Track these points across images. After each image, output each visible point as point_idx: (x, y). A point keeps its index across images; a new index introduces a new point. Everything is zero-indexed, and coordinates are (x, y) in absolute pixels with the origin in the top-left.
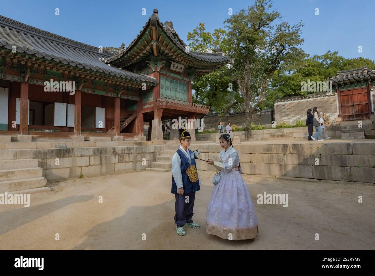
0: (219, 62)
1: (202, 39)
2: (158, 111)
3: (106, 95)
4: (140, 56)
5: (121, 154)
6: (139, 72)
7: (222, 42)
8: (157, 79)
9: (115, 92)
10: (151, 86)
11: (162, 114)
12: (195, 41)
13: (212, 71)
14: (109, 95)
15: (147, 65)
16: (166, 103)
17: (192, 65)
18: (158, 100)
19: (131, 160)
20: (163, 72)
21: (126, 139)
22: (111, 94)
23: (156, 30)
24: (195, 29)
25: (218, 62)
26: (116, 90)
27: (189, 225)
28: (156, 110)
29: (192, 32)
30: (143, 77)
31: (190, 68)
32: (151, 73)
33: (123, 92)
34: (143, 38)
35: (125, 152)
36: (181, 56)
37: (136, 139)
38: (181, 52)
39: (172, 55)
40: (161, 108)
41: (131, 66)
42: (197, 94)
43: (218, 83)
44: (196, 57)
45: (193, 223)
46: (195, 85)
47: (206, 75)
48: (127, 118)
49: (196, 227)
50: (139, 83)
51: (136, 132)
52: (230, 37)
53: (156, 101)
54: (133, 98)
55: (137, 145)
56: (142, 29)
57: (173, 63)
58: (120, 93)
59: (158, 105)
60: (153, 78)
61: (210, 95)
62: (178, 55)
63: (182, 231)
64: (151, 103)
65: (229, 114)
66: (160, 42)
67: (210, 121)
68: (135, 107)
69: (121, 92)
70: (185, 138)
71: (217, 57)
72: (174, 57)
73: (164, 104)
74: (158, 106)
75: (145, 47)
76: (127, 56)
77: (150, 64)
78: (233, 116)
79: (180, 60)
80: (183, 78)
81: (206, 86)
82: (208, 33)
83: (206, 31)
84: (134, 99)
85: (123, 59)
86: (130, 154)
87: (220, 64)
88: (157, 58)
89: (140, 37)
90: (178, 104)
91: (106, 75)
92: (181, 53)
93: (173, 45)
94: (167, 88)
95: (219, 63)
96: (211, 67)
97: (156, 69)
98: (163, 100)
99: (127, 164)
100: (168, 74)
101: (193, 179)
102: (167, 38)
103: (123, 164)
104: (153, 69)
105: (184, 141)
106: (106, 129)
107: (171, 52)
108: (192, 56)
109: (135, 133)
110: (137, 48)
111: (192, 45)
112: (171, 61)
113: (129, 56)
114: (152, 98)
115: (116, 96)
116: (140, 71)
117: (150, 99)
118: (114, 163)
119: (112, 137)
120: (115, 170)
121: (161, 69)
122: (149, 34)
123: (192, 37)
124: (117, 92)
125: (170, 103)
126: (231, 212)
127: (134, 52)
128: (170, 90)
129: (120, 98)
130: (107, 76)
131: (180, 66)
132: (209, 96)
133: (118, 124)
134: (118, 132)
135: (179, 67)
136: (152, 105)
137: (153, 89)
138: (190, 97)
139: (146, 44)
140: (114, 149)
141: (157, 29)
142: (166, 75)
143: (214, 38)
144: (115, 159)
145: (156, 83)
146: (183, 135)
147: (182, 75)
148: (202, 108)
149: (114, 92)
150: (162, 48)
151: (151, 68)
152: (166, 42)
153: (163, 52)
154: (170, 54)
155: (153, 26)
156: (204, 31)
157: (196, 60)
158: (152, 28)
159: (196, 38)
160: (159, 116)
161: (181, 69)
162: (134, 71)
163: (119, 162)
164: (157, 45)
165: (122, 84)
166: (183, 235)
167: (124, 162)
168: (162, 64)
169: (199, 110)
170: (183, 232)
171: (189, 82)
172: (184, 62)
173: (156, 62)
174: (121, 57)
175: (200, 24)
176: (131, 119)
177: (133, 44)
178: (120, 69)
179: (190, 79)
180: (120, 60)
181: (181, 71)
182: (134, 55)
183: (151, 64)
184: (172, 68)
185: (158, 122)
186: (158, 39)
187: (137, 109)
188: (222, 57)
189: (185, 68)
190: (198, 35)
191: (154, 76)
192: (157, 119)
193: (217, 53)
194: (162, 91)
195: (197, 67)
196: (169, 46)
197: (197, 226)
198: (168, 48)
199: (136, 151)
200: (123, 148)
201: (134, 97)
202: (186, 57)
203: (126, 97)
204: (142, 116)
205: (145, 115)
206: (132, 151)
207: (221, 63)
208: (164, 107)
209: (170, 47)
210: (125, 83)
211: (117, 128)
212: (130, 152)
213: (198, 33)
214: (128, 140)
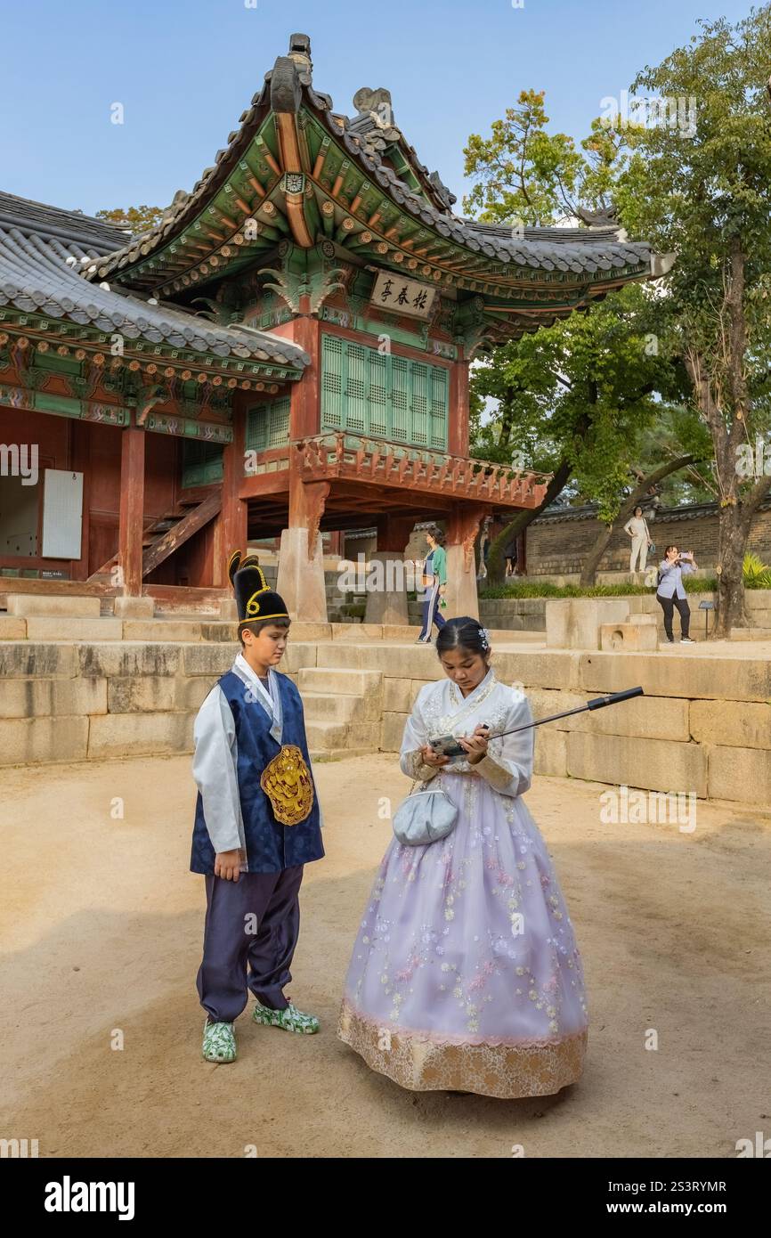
0: (599, 269)
1: (530, 165)
2: (305, 491)
3: (85, 416)
4: (234, 245)
5: (120, 674)
6: (235, 315)
7: (624, 179)
8: (308, 349)
9: (126, 407)
10: (280, 380)
11: (323, 504)
12: (500, 175)
13: (570, 311)
14: (99, 417)
15: (266, 285)
16: (341, 457)
17: (467, 283)
18: (306, 442)
19: (164, 704)
20: (336, 315)
21: (165, 612)
22: (108, 413)
23: (297, 127)
24: (500, 122)
25: (594, 270)
26: (128, 395)
27: (269, 1019)
28: (300, 486)
29: (487, 135)
30: (244, 339)
31: (465, 297)
32: (283, 322)
33: (158, 404)
34: (244, 166)
35: (137, 668)
36: (416, 246)
37: (213, 612)
38: (417, 227)
39: (374, 242)
40: (323, 478)
41: (196, 290)
42: (510, 419)
43: (601, 369)
44: (485, 250)
45: (288, 1011)
46: (497, 374)
47: (543, 333)
48: (175, 520)
49: (298, 1030)
50: (224, 365)
51: (215, 583)
52: (660, 156)
53: (301, 447)
54: (203, 430)
55: (208, 639)
56: (238, 127)
57: (383, 277)
58: (146, 411)
59: (308, 464)
60: (290, 342)
61: (563, 422)
62: (402, 239)
63: (221, 1042)
64: (279, 456)
65: (658, 513)
66: (317, 183)
67: (569, 540)
68: (213, 473)
69: (150, 406)
70: (263, 624)
71: (587, 249)
72: (382, 249)
73: (332, 460)
74: (308, 470)
75: (253, 205)
76: (179, 246)
77: (277, 282)
78: (671, 521)
79: (412, 265)
80: (431, 346)
81: (551, 381)
82: (560, 140)
83: (550, 130)
84: (209, 435)
85: (162, 258)
86: (161, 679)
87: (607, 282)
88: (312, 254)
89: (228, 163)
90: (397, 461)
91: (79, 331)
92: (414, 232)
93: (379, 196)
94: (352, 389)
95: (596, 275)
96: (560, 294)
97: (305, 302)
98: (331, 442)
99: (147, 719)
100: (360, 328)
101: (288, 811)
102: (347, 165)
103: (127, 720)
104: (291, 304)
105: (257, 636)
106: (86, 563)
107: (372, 229)
108: (465, 244)
109: (211, 585)
110: (217, 208)
111: (486, 193)
112: (373, 269)
113: (186, 248)
114: (284, 434)
115: (127, 423)
116: (238, 311)
117: (278, 436)
118: (88, 716)
119: (106, 598)
120: (92, 743)
121: (329, 302)
122: (266, 149)
123: (485, 159)
124: (131, 404)
125: (361, 455)
126: (528, 969)
127: (208, 226)
128: (369, 399)
129: (146, 432)
130: (84, 334)
131: (414, 289)
132: (559, 426)
133: (134, 542)
134: (131, 577)
135: (412, 294)
136: (285, 466)
137: (290, 394)
138: (460, 432)
139: (256, 194)
140: (90, 654)
141: (304, 122)
142: (348, 328)
143: (591, 160)
144: (92, 698)
145: (302, 367)
146: (253, 608)
147: (425, 330)
148: (513, 481)
149: (118, 405)
150: (328, 209)
151: (282, 301)
152: (345, 181)
153: (337, 227)
154: (366, 238)
155: (284, 111)
156: (541, 130)
157: (488, 261)
158: (277, 119)
159: (502, 163)
160: (308, 515)
161: (420, 301)
162: (211, 311)
163: (109, 712)
164: (302, 195)
165: (151, 369)
166: (220, 1063)
167: (132, 711)
168: (331, 283)
169: (496, 491)
170: (225, 1050)
171: (456, 362)
172: (432, 273)
173: (306, 271)
174: (153, 251)
175: (524, 98)
176: (194, 521)
177: (201, 191)
178: (153, 302)
179: (461, 348)
180: (151, 265)
181: (423, 313)
182: (211, 242)
183: (281, 282)
184: (377, 298)
185: (307, 539)
186: (308, 170)
187: (222, 481)
188: (616, 249)
189: (442, 299)
190: (513, 148)
191: (297, 337)
192: (301, 526)
193: (591, 228)
194: (331, 403)
195: (496, 294)
196: (358, 201)
197: (305, 1024)
198: (354, 208)
199: (188, 663)
200: (131, 647)
201: (209, 426)
202: (439, 251)
203: (171, 429)
204: (242, 510)
205: (253, 505)
206: (171, 666)
207: (609, 275)
208: (333, 475)
209: (362, 202)
210: (166, 367)
211: (128, 563)
212: (161, 670)
213: (512, 137)
214: (174, 616)
